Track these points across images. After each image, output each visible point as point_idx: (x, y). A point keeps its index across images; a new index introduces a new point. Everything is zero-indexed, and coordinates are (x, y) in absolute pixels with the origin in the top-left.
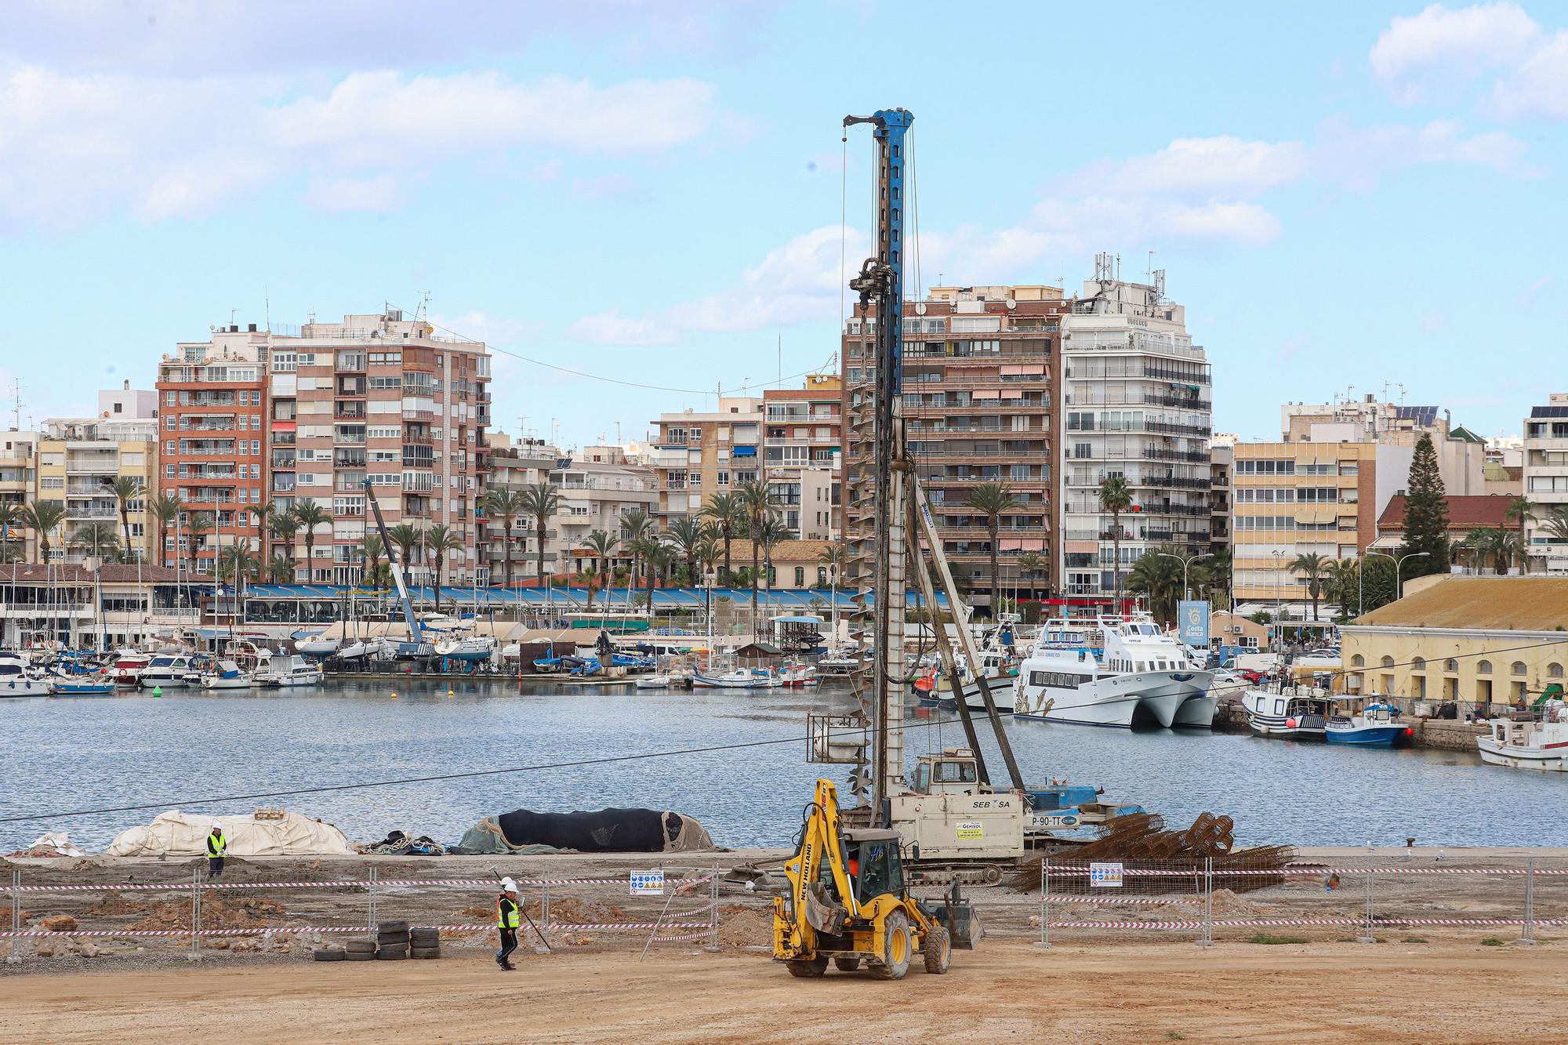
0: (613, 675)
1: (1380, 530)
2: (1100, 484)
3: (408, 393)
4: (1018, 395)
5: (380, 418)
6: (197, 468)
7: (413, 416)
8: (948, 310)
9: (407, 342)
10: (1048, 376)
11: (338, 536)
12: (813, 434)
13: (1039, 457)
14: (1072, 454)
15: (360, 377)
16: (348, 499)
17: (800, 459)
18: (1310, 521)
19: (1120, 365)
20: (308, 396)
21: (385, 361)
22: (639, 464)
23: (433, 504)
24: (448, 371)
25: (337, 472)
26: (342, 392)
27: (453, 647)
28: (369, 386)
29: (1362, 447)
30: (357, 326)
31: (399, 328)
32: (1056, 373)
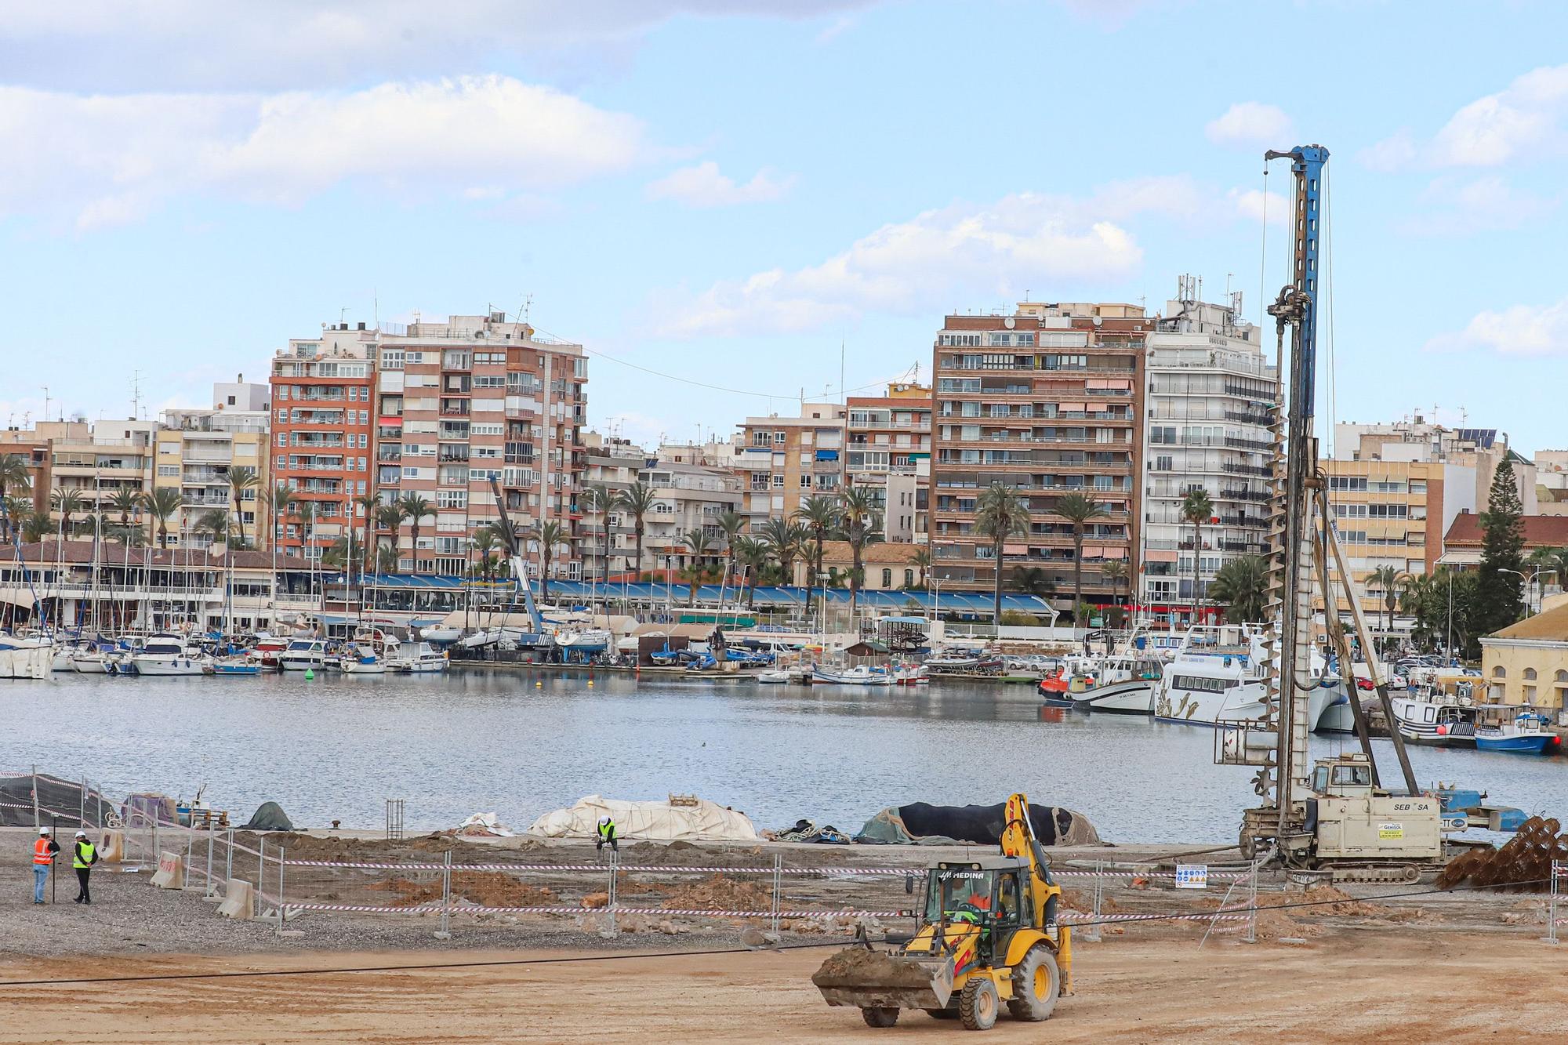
0: (728, 670)
1: (1446, 546)
2: (1181, 496)
3: (511, 392)
4: (1104, 408)
5: (484, 416)
6: (306, 460)
7: (516, 415)
8: (1037, 325)
9: (511, 343)
10: (1133, 392)
11: (440, 528)
12: (893, 440)
13: (1121, 468)
14: (1154, 466)
15: (466, 376)
16: (450, 493)
17: (880, 465)
18: (1381, 536)
19: (1202, 382)
20: (415, 393)
21: (490, 361)
22: (720, 466)
23: (532, 499)
24: (548, 372)
25: (440, 466)
26: (447, 390)
27: (573, 639)
28: (474, 384)
29: (1431, 467)
30: (461, 326)
31: (502, 329)
32: (1140, 388)
